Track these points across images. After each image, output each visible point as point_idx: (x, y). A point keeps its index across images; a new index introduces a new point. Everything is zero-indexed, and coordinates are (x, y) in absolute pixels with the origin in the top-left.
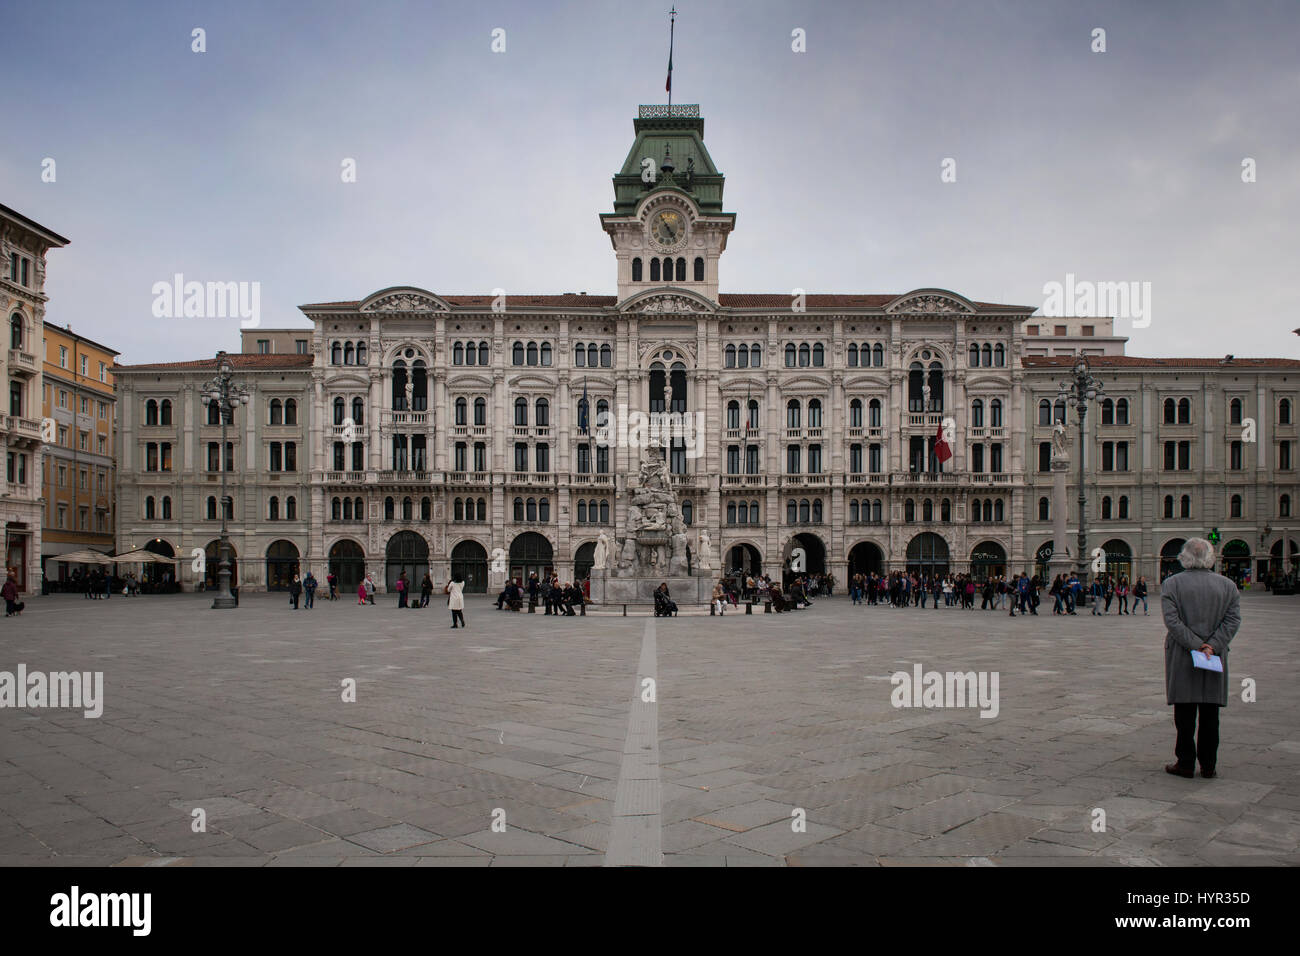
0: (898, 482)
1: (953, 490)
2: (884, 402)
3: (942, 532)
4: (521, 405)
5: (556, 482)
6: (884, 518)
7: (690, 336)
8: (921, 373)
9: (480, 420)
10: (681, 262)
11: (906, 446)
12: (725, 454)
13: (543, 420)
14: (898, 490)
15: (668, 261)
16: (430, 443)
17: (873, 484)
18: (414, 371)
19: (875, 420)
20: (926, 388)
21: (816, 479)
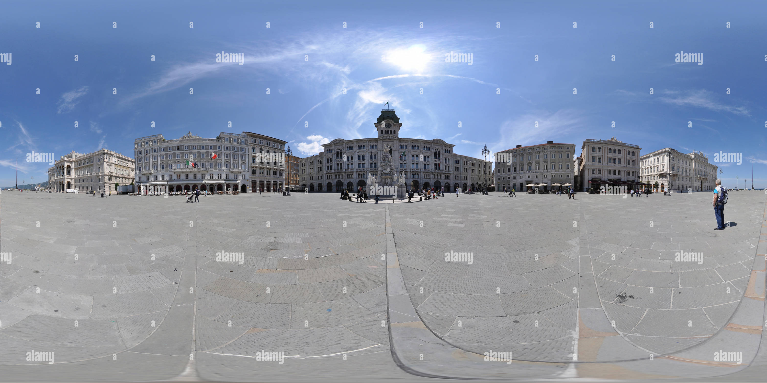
0: (433, 171)
1: (442, 173)
2: (430, 157)
3: (440, 180)
4: (359, 156)
5: (366, 170)
6: (430, 177)
7: (393, 143)
8: (436, 153)
9: (352, 159)
10: (391, 131)
11: (434, 164)
12: (400, 164)
13: (363, 159)
14: (433, 172)
15: (388, 131)
16: (343, 164)
17: (428, 171)
18: (340, 152)
19: (428, 160)
20: (437, 155)
21: (418, 170)
